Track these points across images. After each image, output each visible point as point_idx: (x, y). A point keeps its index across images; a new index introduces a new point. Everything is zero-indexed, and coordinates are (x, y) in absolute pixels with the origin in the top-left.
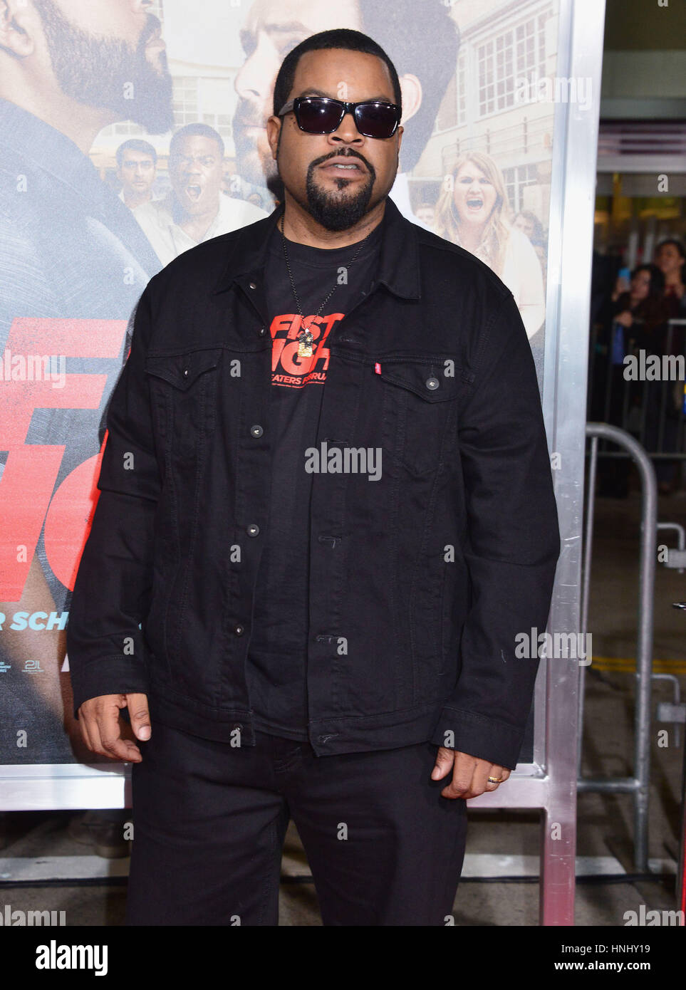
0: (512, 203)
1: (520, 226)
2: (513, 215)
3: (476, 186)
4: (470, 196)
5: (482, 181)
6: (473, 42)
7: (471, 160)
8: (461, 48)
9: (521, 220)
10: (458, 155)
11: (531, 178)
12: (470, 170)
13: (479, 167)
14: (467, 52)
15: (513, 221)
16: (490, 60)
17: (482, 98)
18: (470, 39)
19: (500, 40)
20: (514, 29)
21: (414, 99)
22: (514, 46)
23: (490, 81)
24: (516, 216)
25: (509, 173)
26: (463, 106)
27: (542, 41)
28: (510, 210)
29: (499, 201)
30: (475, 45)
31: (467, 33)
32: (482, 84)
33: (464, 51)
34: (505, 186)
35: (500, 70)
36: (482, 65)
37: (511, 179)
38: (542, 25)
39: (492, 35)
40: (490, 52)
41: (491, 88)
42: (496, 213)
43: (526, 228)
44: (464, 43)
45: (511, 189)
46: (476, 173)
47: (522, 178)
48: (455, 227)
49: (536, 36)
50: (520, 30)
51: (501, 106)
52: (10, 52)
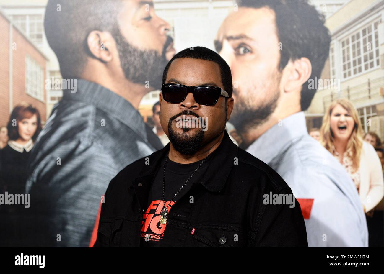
0: (363, 127)
1: (368, 140)
2: (364, 134)
3: (343, 118)
4: (339, 123)
5: (346, 115)
6: (339, 38)
7: (340, 103)
8: (332, 42)
9: (369, 137)
10: (332, 101)
11: (373, 112)
12: (338, 109)
13: (343, 107)
14: (335, 45)
15: (364, 138)
16: (348, 48)
17: (345, 69)
18: (337, 37)
19: (353, 37)
20: (361, 31)
21: (307, 71)
22: (361, 40)
23: (348, 59)
24: (366, 135)
25: (361, 110)
26: (334, 74)
27: (376, 36)
28: (362, 131)
29: (356, 126)
30: (339, 40)
31: (335, 34)
32: (344, 61)
33: (333, 44)
34: (359, 118)
35: (354, 54)
36: (344, 51)
37: (362, 114)
38: (376, 28)
39: (348, 35)
40: (348, 43)
41: (349, 64)
42: (354, 134)
43: (372, 141)
44: (334, 39)
45: (362, 119)
46: (343, 111)
47: (368, 113)
48: (332, 141)
49: (373, 34)
50: (364, 32)
51: (355, 72)
52: (101, 60)
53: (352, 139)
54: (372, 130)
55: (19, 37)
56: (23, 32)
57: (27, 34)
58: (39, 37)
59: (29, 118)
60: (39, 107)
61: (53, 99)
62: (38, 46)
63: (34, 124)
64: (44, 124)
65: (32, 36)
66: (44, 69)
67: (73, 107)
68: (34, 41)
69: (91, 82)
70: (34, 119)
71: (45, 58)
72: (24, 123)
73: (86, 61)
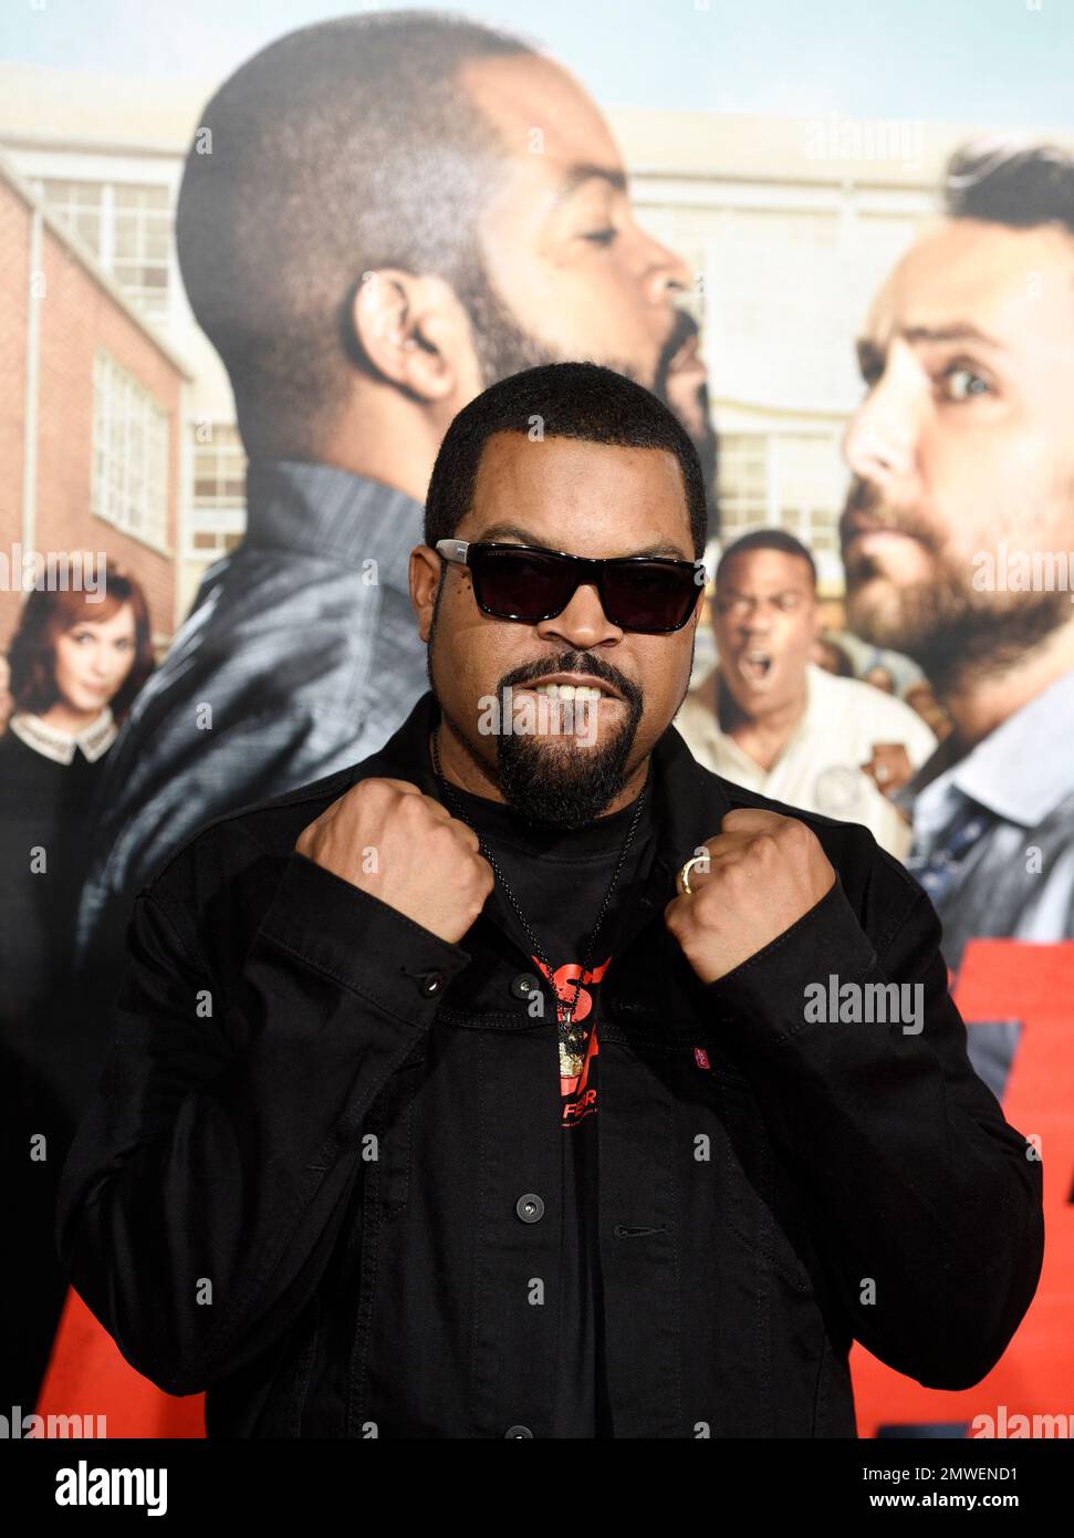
52: (408, 391)
55: (71, 273)
56: (85, 253)
57: (105, 264)
58: (155, 278)
59: (101, 618)
60: (147, 576)
61: (204, 541)
62: (150, 318)
63: (120, 643)
64: (165, 648)
65: (124, 274)
66: (171, 416)
67: (285, 580)
68: (132, 295)
69: (362, 477)
71: (176, 372)
72: (79, 639)
73: (346, 394)
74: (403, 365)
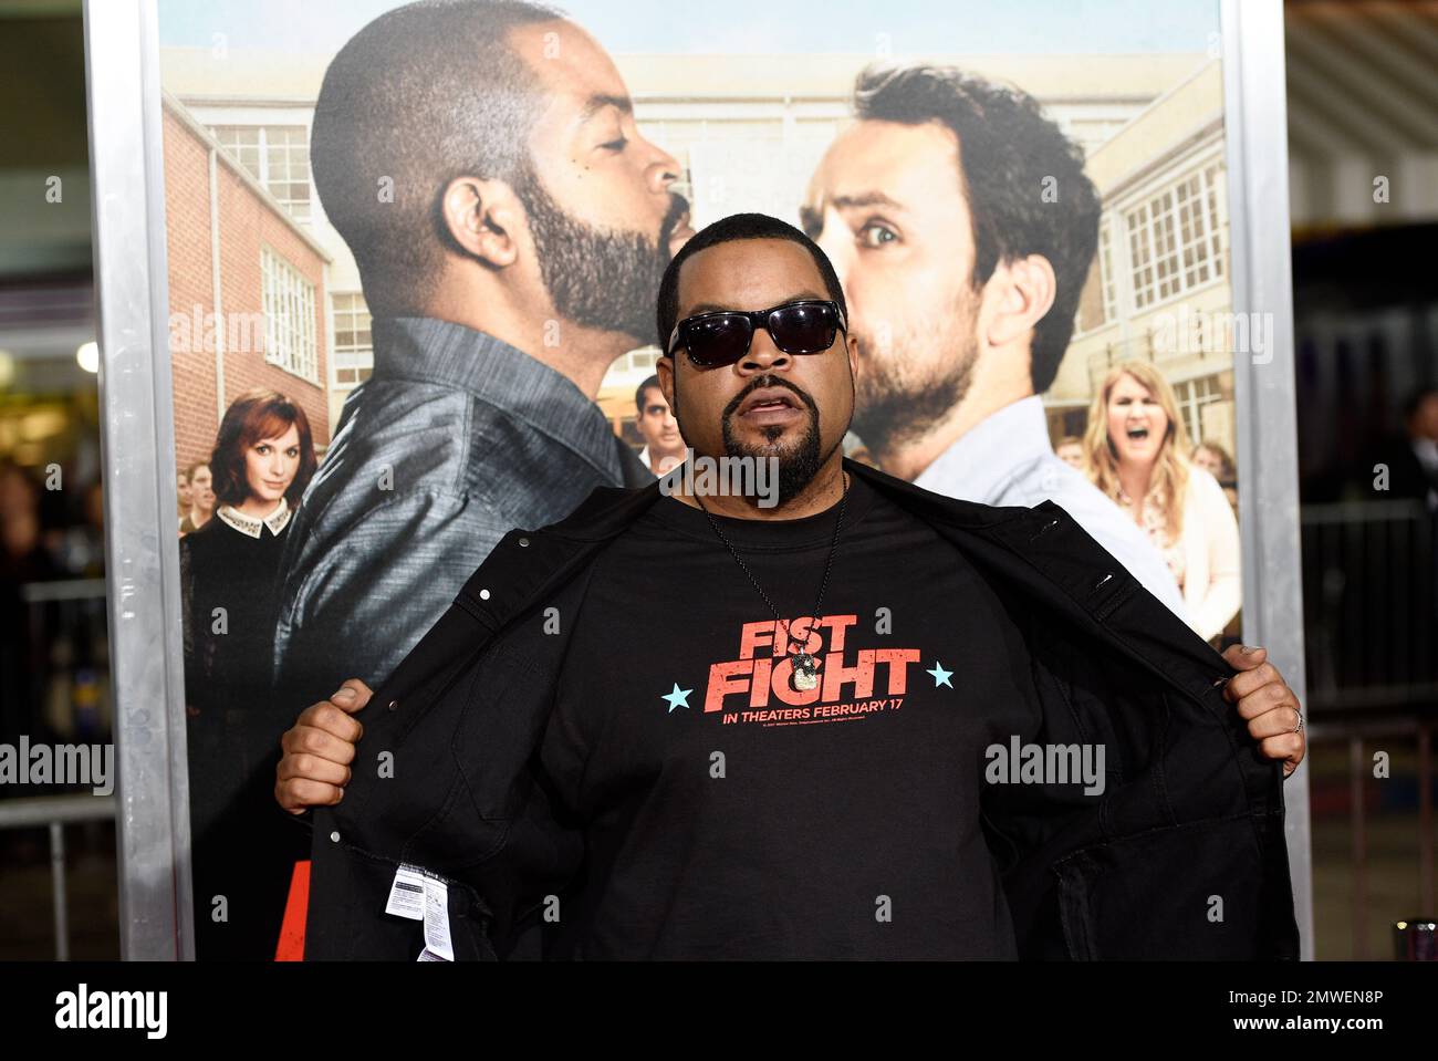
0: (1189, 430)
1: (1201, 462)
2: (1191, 448)
3: (1138, 409)
4: (1130, 423)
5: (1146, 401)
6: (1121, 206)
7: (1128, 372)
8: (1104, 217)
9: (1204, 454)
10: (1110, 366)
11: (1212, 393)
12: (1127, 387)
13: (1138, 380)
14: (1112, 223)
15: (1192, 456)
16: (1144, 232)
17: (1138, 285)
18: (1115, 204)
19: (1155, 205)
20: (1173, 190)
21: (1044, 290)
22: (1175, 210)
23: (1146, 259)
24: (1197, 448)
25: (1181, 388)
26: (1111, 298)
27: (1212, 204)
28: (1187, 440)
29: (1171, 429)
30: (1122, 212)
31: (1111, 196)
32: (1136, 265)
33: (1108, 221)
34: (1178, 406)
35: (1159, 246)
36: (1134, 240)
37: (1185, 397)
38: (1210, 182)
39: (1144, 198)
40: (1143, 219)
41: (1148, 271)
42: (1168, 447)
43: (1211, 465)
44: (1107, 209)
45: (1186, 411)
46: (1138, 392)
47: (1200, 394)
48: (1113, 468)
49: (1203, 196)
50: (1182, 190)
51: (1164, 293)
52: (484, 262)
53: (1163, 461)
54: (1210, 435)
55: (239, 192)
56: (249, 178)
57: (263, 184)
58: (299, 192)
59: (276, 435)
61: (345, 376)
62: (297, 221)
63: (289, 451)
64: (323, 453)
65: (277, 190)
66: (317, 289)
67: (404, 400)
68: (283, 204)
69: (457, 324)
70: (291, 437)
71: (319, 257)
72: (261, 450)
73: (440, 266)
74: (480, 244)
